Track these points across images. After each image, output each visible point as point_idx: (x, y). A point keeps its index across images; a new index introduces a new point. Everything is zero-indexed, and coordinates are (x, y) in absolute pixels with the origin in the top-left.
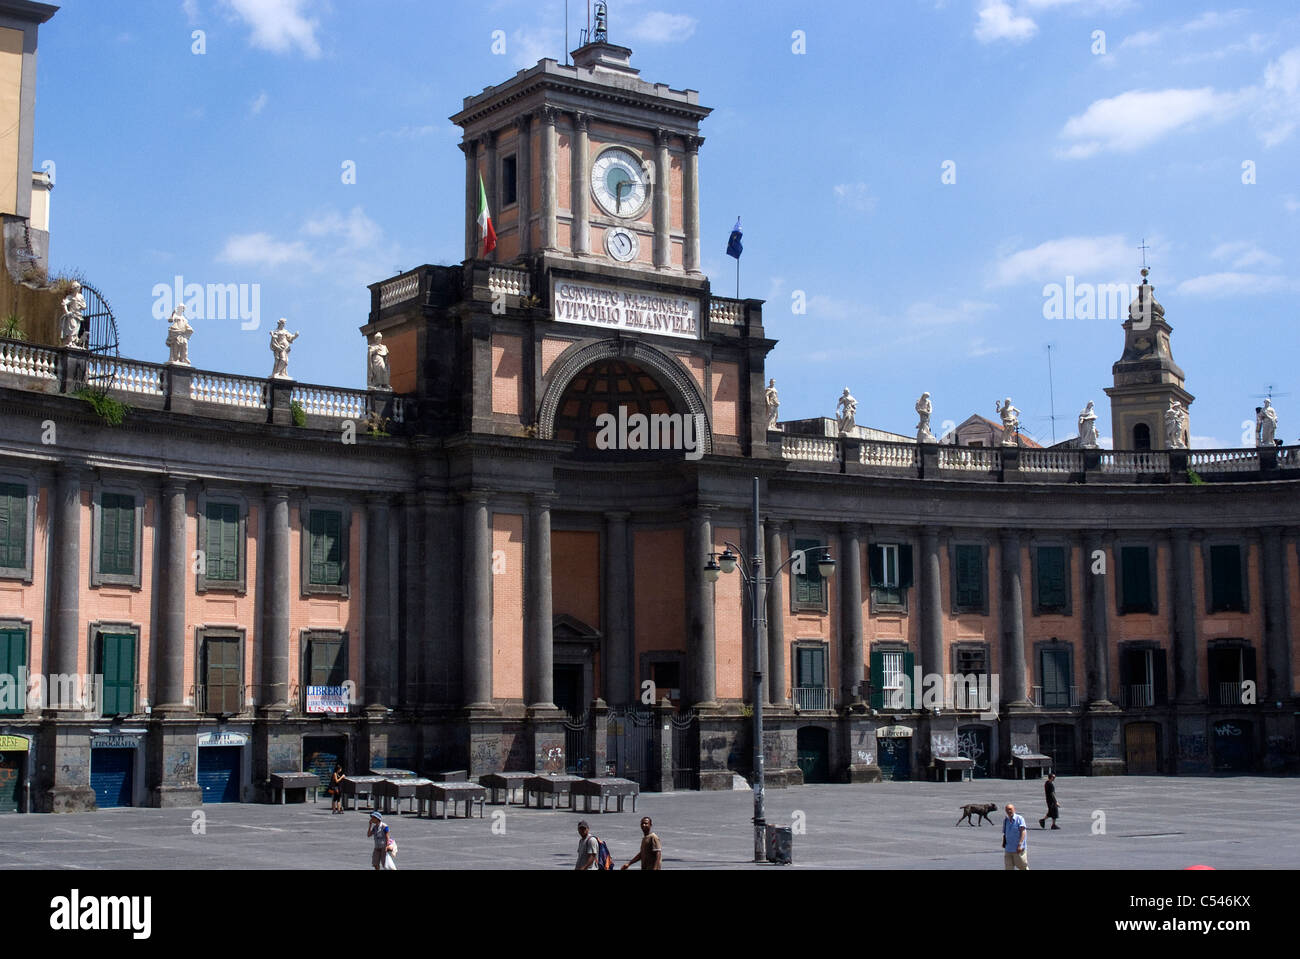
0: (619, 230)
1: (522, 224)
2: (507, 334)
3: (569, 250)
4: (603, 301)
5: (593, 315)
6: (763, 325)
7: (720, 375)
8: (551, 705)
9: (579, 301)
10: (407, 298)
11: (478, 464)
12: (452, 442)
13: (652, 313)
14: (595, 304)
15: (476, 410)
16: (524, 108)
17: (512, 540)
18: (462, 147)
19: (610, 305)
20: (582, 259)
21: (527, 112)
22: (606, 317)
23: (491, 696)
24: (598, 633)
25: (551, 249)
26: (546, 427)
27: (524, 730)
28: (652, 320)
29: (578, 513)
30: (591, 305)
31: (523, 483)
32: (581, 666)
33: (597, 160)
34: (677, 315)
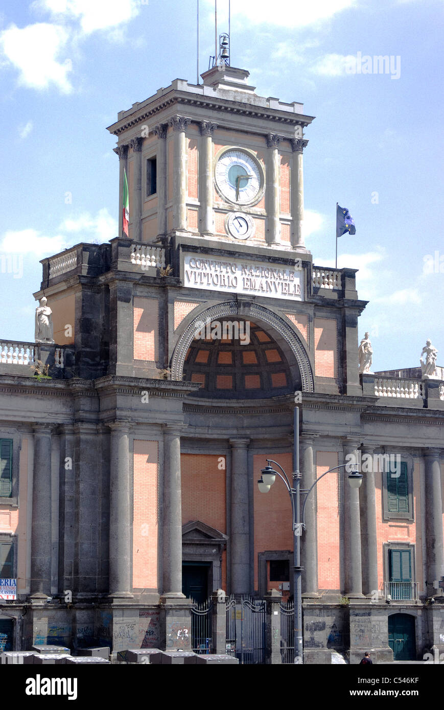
0: (238, 214)
1: (160, 211)
2: (146, 297)
3: (196, 231)
4: (224, 270)
5: (216, 282)
6: (356, 289)
7: (322, 329)
8: (180, 594)
9: (204, 271)
10: (68, 270)
11: (121, 401)
12: (101, 384)
13: (264, 280)
14: (218, 273)
15: (119, 358)
16: (162, 118)
17: (149, 461)
18: (117, 151)
19: (230, 274)
20: (206, 238)
21: (164, 122)
22: (227, 283)
23: (131, 586)
24: (224, 536)
25: (182, 230)
26: (177, 372)
27: (159, 614)
28: (265, 286)
29: (207, 441)
30: (214, 274)
31: (158, 415)
32: (211, 563)
33: (220, 159)
34: (286, 281)
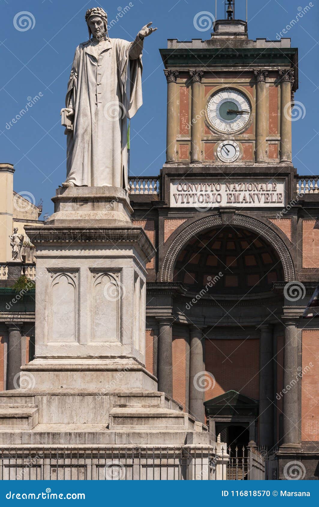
2: (143, 219)
3: (187, 161)
4: (209, 189)
5: (201, 201)
9: (191, 192)
13: (247, 193)
14: (203, 192)
19: (215, 192)
22: (212, 200)
25: (169, 162)
26: (166, 275)
28: (248, 198)
30: (199, 193)
34: (268, 192)
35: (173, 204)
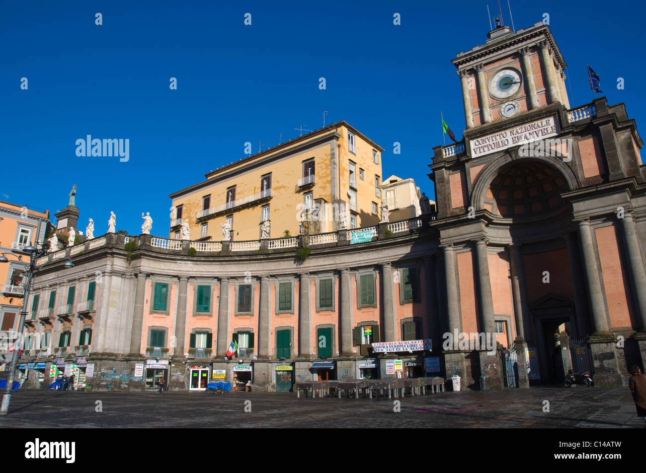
0: (507, 104)
2: (456, 173)
3: (479, 124)
4: (498, 138)
5: (493, 148)
9: (485, 144)
11: (442, 233)
13: (528, 132)
19: (502, 139)
20: (484, 125)
22: (501, 145)
25: (468, 128)
26: (474, 207)
28: (528, 136)
30: (492, 143)
34: (544, 128)
35: (474, 156)
